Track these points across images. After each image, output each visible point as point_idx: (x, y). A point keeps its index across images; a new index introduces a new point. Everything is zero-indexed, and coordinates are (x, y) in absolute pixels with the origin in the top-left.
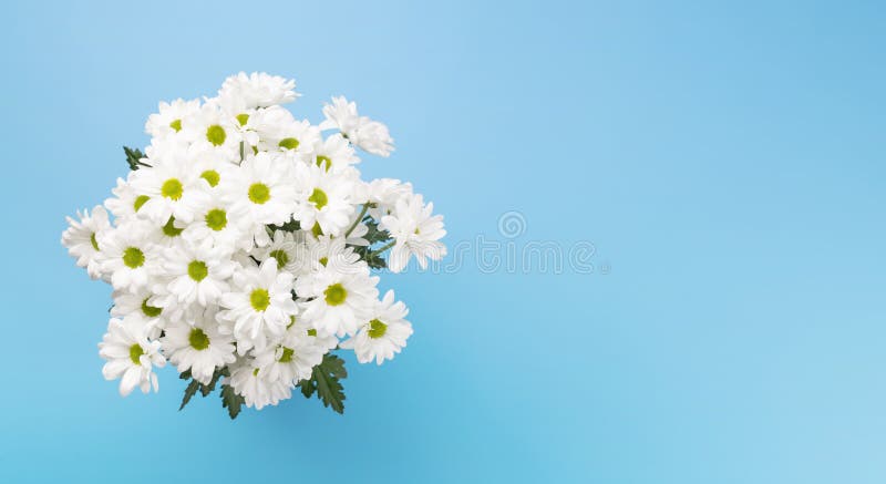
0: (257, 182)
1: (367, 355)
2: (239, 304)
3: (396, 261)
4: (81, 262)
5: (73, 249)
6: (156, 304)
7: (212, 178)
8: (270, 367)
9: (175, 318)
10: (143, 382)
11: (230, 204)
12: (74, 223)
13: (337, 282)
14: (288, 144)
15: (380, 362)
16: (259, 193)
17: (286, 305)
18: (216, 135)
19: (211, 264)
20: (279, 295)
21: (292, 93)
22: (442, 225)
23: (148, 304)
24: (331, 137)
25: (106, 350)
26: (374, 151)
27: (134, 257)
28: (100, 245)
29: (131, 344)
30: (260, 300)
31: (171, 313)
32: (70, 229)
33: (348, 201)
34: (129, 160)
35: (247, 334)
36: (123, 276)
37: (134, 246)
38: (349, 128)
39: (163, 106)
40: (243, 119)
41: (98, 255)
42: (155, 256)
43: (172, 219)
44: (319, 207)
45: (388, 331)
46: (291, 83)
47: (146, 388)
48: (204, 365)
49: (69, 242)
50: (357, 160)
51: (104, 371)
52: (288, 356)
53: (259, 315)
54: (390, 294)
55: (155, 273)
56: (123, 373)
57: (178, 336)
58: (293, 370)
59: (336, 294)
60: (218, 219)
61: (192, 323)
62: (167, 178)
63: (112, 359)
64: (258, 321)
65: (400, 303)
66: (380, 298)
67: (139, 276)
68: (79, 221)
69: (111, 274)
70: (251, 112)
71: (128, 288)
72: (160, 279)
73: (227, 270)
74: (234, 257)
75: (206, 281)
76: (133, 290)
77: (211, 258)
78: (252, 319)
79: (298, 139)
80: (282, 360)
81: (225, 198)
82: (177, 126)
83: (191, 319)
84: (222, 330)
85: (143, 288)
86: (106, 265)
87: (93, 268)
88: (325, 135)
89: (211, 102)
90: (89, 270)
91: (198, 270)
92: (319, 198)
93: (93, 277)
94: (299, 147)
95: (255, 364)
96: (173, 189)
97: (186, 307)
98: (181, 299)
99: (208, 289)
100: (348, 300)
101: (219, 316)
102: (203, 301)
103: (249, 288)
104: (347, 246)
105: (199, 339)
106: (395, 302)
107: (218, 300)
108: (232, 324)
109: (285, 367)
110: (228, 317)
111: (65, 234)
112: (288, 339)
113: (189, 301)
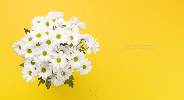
0: (58, 34)
1: (82, 73)
2: (54, 61)
3: (89, 52)
4: (17, 52)
5: (15, 49)
6: (35, 62)
7: (47, 33)
8: (60, 76)
9: (39, 65)
10: (32, 79)
11: (52, 39)
12: (15, 43)
13: (76, 56)
14: (64, 26)
15: (85, 75)
16: (59, 37)
17: (65, 61)
18: (48, 24)
19: (48, 52)
20: (63, 59)
21: (63, 15)
22: (98, 44)
23: (33, 62)
24: (73, 25)
25: (24, 72)
26: (82, 28)
27: (29, 51)
28: (21, 48)
29: (29, 71)
30: (59, 61)
31: (38, 64)
32: (15, 45)
33: (78, 38)
34: (25, 31)
35: (56, 68)
36: (27, 55)
37: (29, 48)
38: (77, 23)
39: (35, 18)
40: (54, 21)
41: (21, 51)
42: (34, 51)
43: (39, 42)
44: (72, 39)
45: (87, 67)
46: (63, 13)
47: (33, 81)
48: (45, 76)
49: (14, 48)
50: (79, 30)
51: (23, 77)
52: (64, 74)
53: (59, 64)
54: (87, 59)
55: (34, 54)
56: (27, 78)
57: (39, 69)
58: (65, 77)
59: (76, 59)
60: (49, 42)
61: (43, 66)
62: (37, 33)
63: (24, 74)
64: (58, 65)
65: (89, 61)
66: (86, 60)
67: (31, 55)
68: (17, 43)
69: (24, 55)
70: (56, 19)
71: (28, 58)
72: (35, 56)
73: (51, 54)
74: (53, 51)
75: (47, 56)
76: (30, 58)
77: (48, 51)
78: (57, 65)
79: (66, 25)
80: (63, 75)
81: (51, 38)
82: (39, 22)
83: (43, 65)
84: (50, 68)
85: (32, 58)
86: (23, 53)
87: (20, 53)
88: (72, 24)
89: (46, 17)
90: (19, 54)
91: (45, 53)
92: (72, 38)
93: (19, 56)
94: (66, 27)
95: (57, 76)
96: (39, 36)
97: (42, 62)
98: (41, 60)
99: (47, 58)
100: (79, 60)
101: (50, 64)
102: (46, 61)
103: (56, 58)
104: (77, 49)
105: (44, 70)
106: (88, 61)
107: (49, 60)
108: (52, 66)
109: (63, 77)
110: (52, 64)
111: (13, 46)
112: (64, 70)
113: (43, 60)
